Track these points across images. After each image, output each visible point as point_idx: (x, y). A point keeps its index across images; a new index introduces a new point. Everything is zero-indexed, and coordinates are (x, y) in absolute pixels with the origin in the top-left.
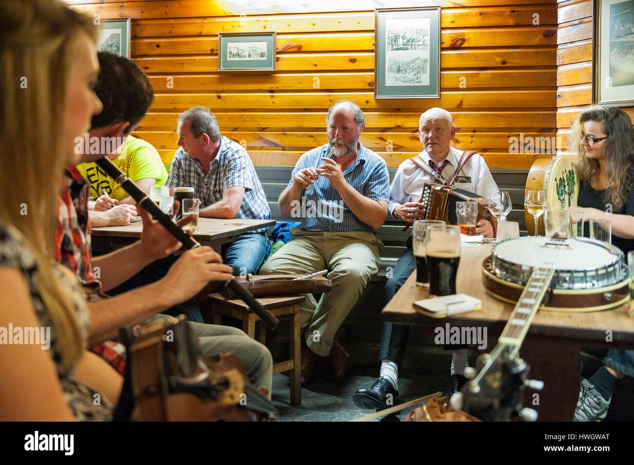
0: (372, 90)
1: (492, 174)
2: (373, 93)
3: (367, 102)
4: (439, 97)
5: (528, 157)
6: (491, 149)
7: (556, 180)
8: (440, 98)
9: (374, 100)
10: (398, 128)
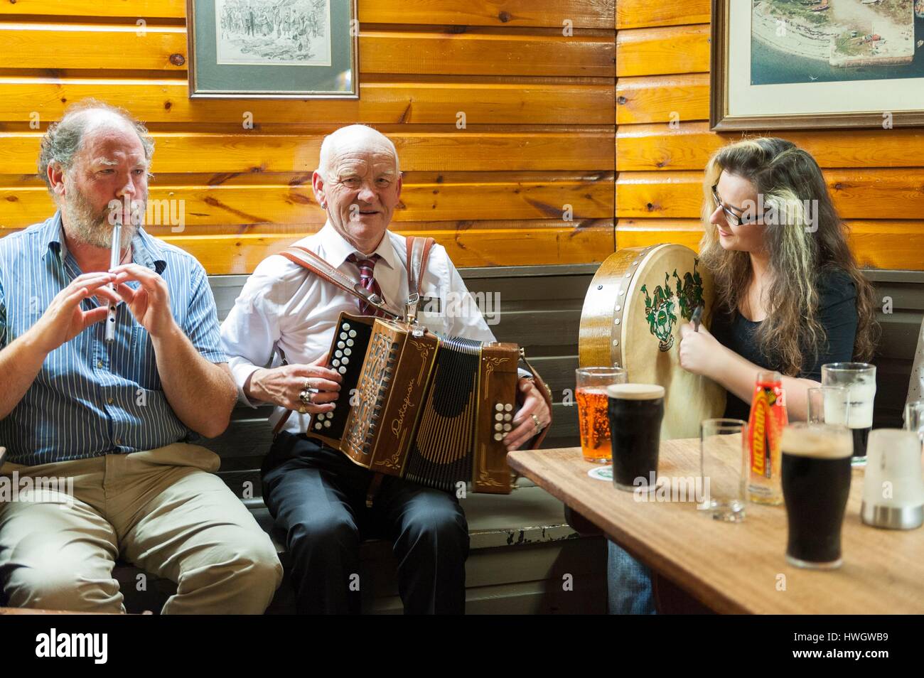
0: (181, 75)
1: (463, 279)
2: (185, 83)
3: (168, 105)
4: (356, 97)
5: (558, 238)
6: (478, 221)
7: (644, 289)
8: (359, 98)
9: (187, 102)
10: (255, 173)
